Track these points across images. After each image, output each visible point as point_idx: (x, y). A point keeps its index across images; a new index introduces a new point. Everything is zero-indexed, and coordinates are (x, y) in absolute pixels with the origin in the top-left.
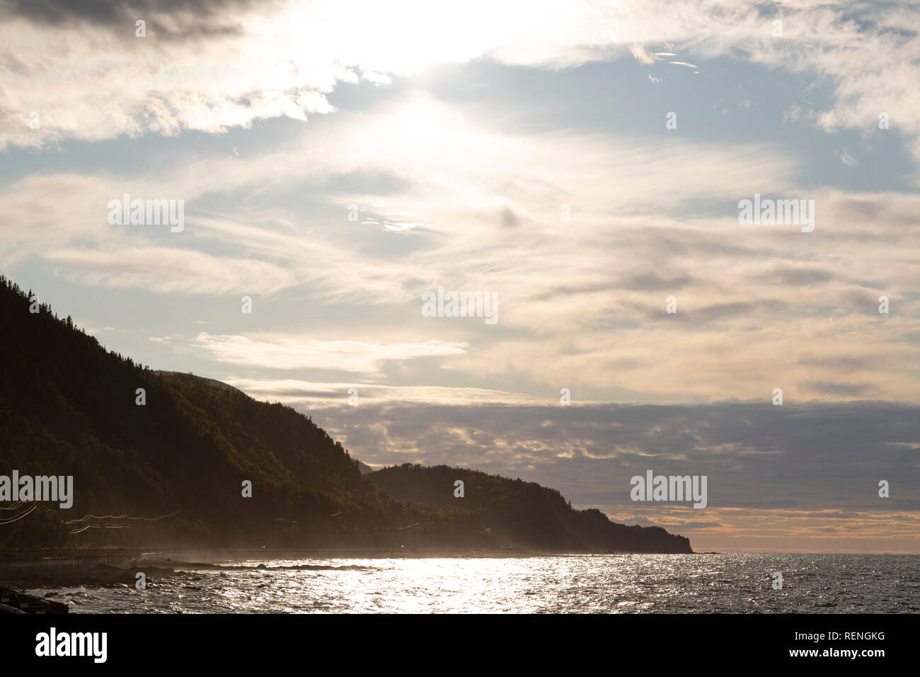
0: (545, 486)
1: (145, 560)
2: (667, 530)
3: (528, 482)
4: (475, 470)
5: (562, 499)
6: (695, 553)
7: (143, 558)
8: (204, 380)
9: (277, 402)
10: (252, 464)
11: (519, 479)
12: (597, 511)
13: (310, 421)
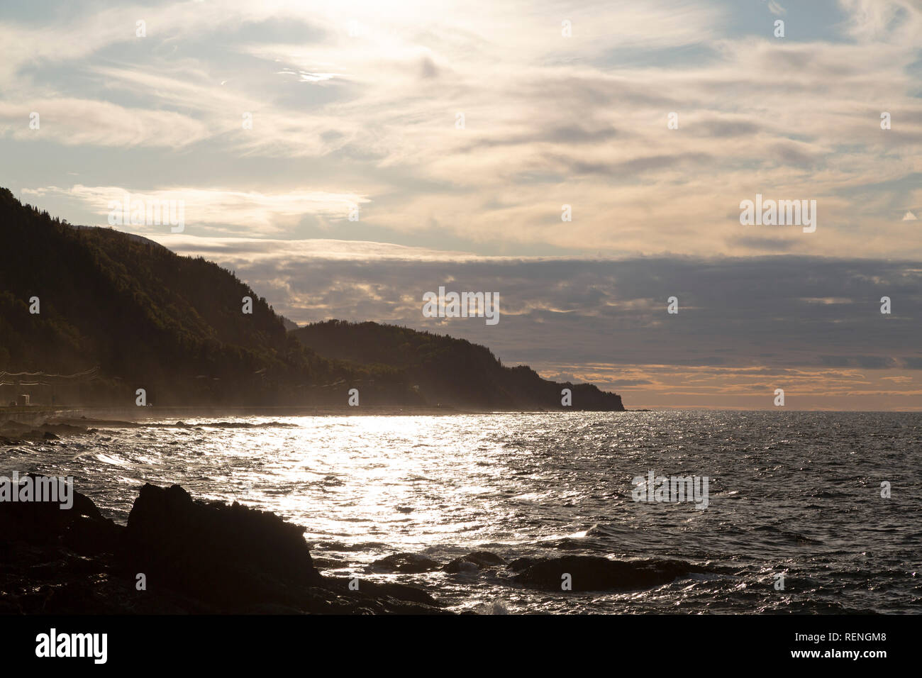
0: (475, 343)
1: (59, 417)
2: (598, 387)
3: (456, 338)
4: (403, 326)
5: (492, 356)
6: (627, 411)
7: (58, 415)
8: (122, 234)
9: (199, 257)
10: (173, 321)
11: (447, 335)
12: (527, 368)
13: (233, 276)
